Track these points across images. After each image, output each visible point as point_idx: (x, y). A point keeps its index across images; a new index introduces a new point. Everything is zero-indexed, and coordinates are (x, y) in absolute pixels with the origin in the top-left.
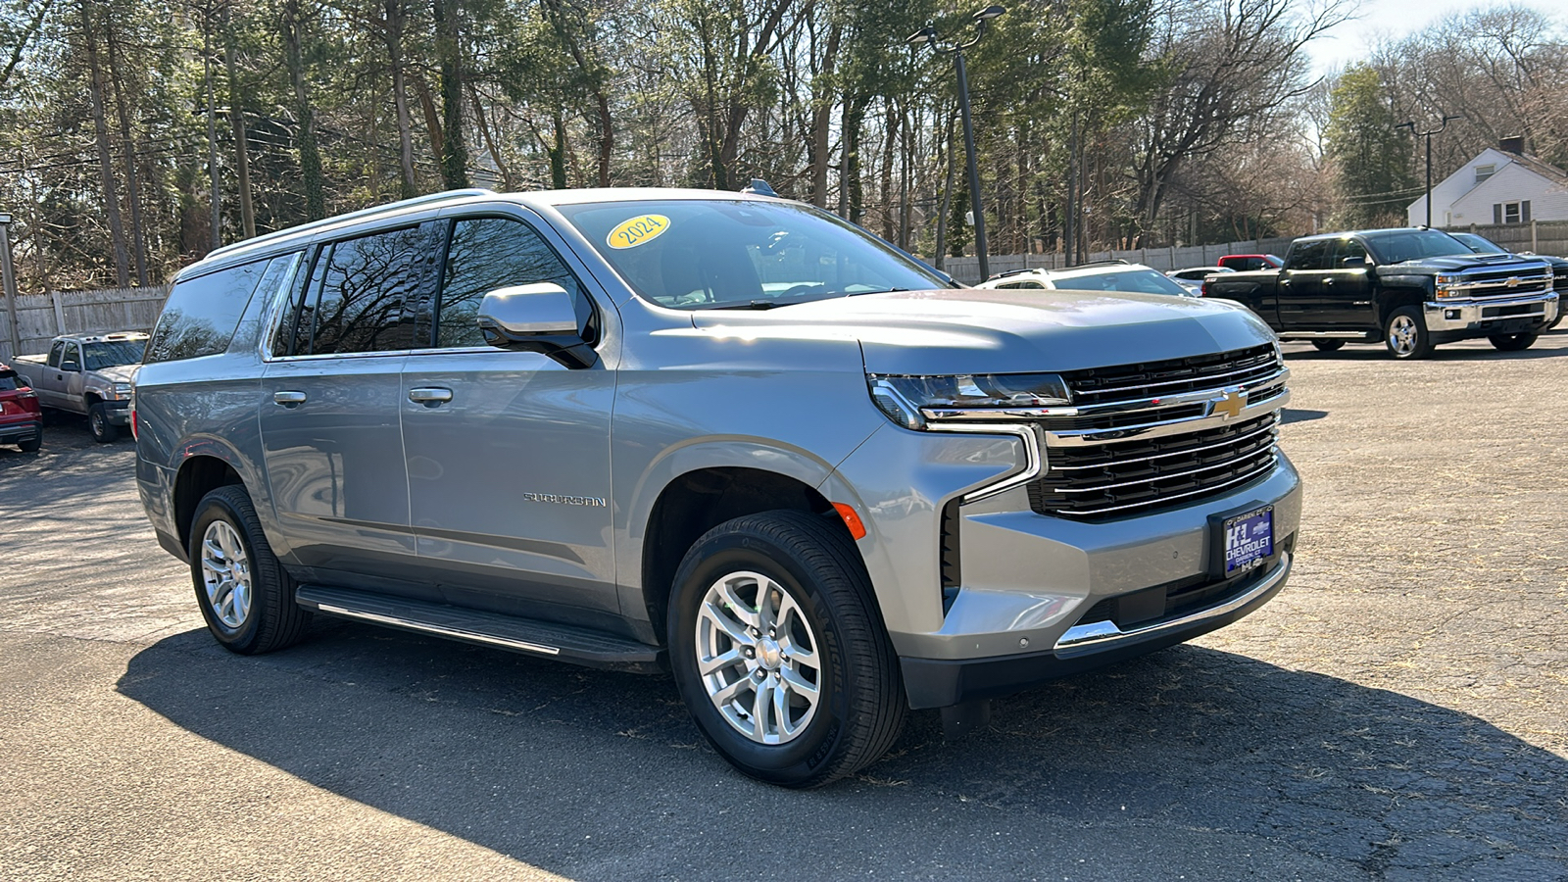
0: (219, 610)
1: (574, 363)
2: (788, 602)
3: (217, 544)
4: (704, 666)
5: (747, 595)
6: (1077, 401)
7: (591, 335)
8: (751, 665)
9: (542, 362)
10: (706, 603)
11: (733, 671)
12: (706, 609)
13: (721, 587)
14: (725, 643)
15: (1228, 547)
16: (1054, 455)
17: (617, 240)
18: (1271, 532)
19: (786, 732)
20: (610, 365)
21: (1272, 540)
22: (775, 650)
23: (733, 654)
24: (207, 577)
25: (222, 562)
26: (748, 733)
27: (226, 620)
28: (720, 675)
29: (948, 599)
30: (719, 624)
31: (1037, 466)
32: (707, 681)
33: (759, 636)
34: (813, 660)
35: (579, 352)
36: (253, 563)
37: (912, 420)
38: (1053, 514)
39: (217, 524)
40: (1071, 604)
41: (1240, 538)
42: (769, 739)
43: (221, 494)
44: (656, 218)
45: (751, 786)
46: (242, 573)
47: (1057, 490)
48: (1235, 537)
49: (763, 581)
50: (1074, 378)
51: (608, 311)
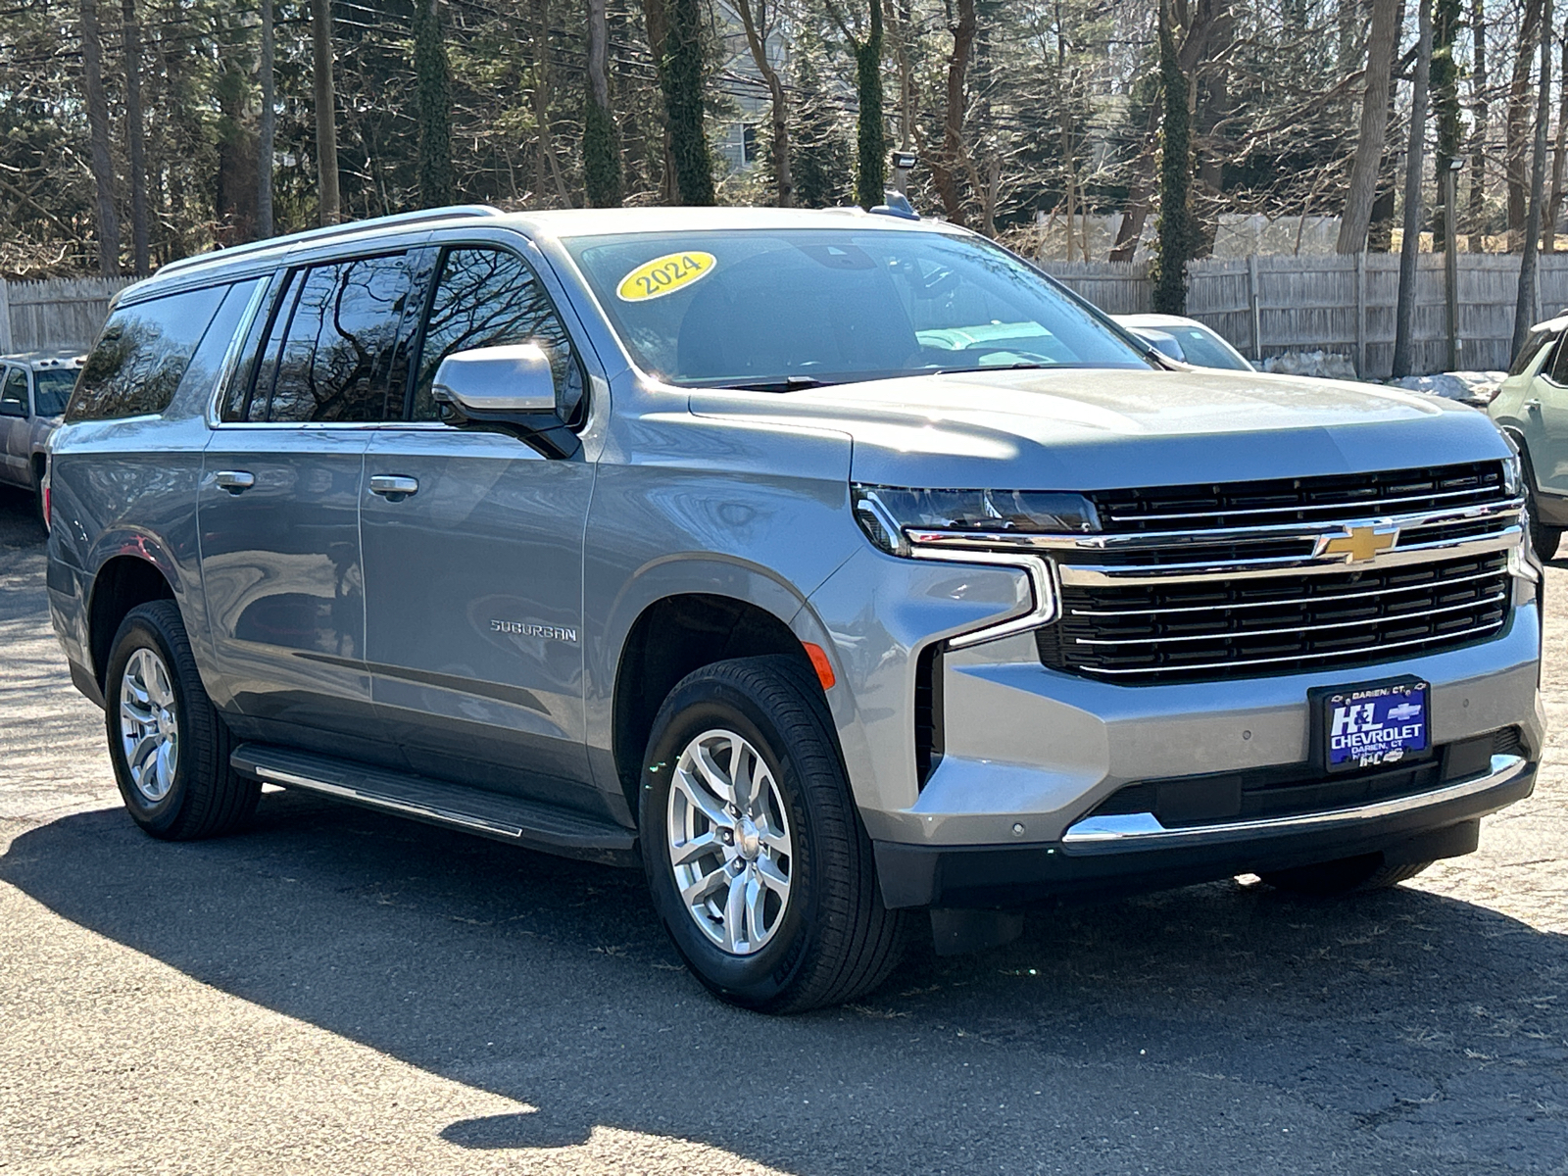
0: (137, 775)
1: (553, 453)
2: (762, 769)
3: (140, 682)
4: (677, 854)
5: (721, 760)
6: (1109, 528)
7: (579, 414)
8: (730, 853)
9: (514, 449)
10: (680, 770)
11: (710, 859)
12: (680, 779)
13: (695, 751)
14: (702, 824)
15: (1337, 730)
16: (1072, 595)
17: (632, 289)
18: (1425, 717)
19: (760, 938)
20: (591, 456)
22: (753, 834)
23: (709, 838)
24: (126, 728)
25: (145, 708)
26: (718, 939)
27: (146, 790)
28: (696, 866)
29: (926, 767)
30: (695, 799)
31: (1047, 609)
32: (679, 872)
33: (739, 815)
34: (784, 845)
35: (555, 438)
36: (181, 709)
37: (895, 544)
38: (1073, 670)
39: (141, 653)
41: (1360, 719)
42: (740, 948)
43: (148, 611)
44: (694, 255)
45: (717, 1009)
46: (169, 725)
47: (1079, 641)
48: (1351, 719)
49: (737, 742)
50: (1113, 504)
51: (599, 383)
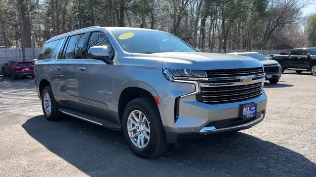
0: (46, 111)
1: (108, 63)
2: (145, 117)
3: (46, 97)
4: (129, 130)
5: (137, 115)
6: (209, 77)
7: (113, 57)
8: (138, 130)
9: (102, 63)
10: (130, 116)
11: (135, 131)
12: (130, 118)
13: (133, 113)
14: (133, 126)
15: (244, 112)
16: (202, 88)
17: (121, 38)
18: (256, 109)
19: (144, 146)
20: (115, 64)
21: (256, 111)
22: (142, 127)
23: (135, 128)
24: (44, 104)
25: (47, 101)
26: (136, 145)
27: (47, 113)
28: (132, 132)
29: (176, 119)
30: (132, 121)
31: (198, 91)
32: (129, 133)
33: (140, 124)
34: (149, 131)
35: (108, 61)
36: (52, 101)
37: (171, 79)
38: (202, 102)
39: (46, 93)
40: (204, 122)
41: (247, 110)
42: (140, 147)
43: (47, 87)
44: (131, 33)
45: (135, 157)
46: (50, 104)
47: (203, 96)
49: (140, 113)
50: (208, 72)
51: (116, 52)
